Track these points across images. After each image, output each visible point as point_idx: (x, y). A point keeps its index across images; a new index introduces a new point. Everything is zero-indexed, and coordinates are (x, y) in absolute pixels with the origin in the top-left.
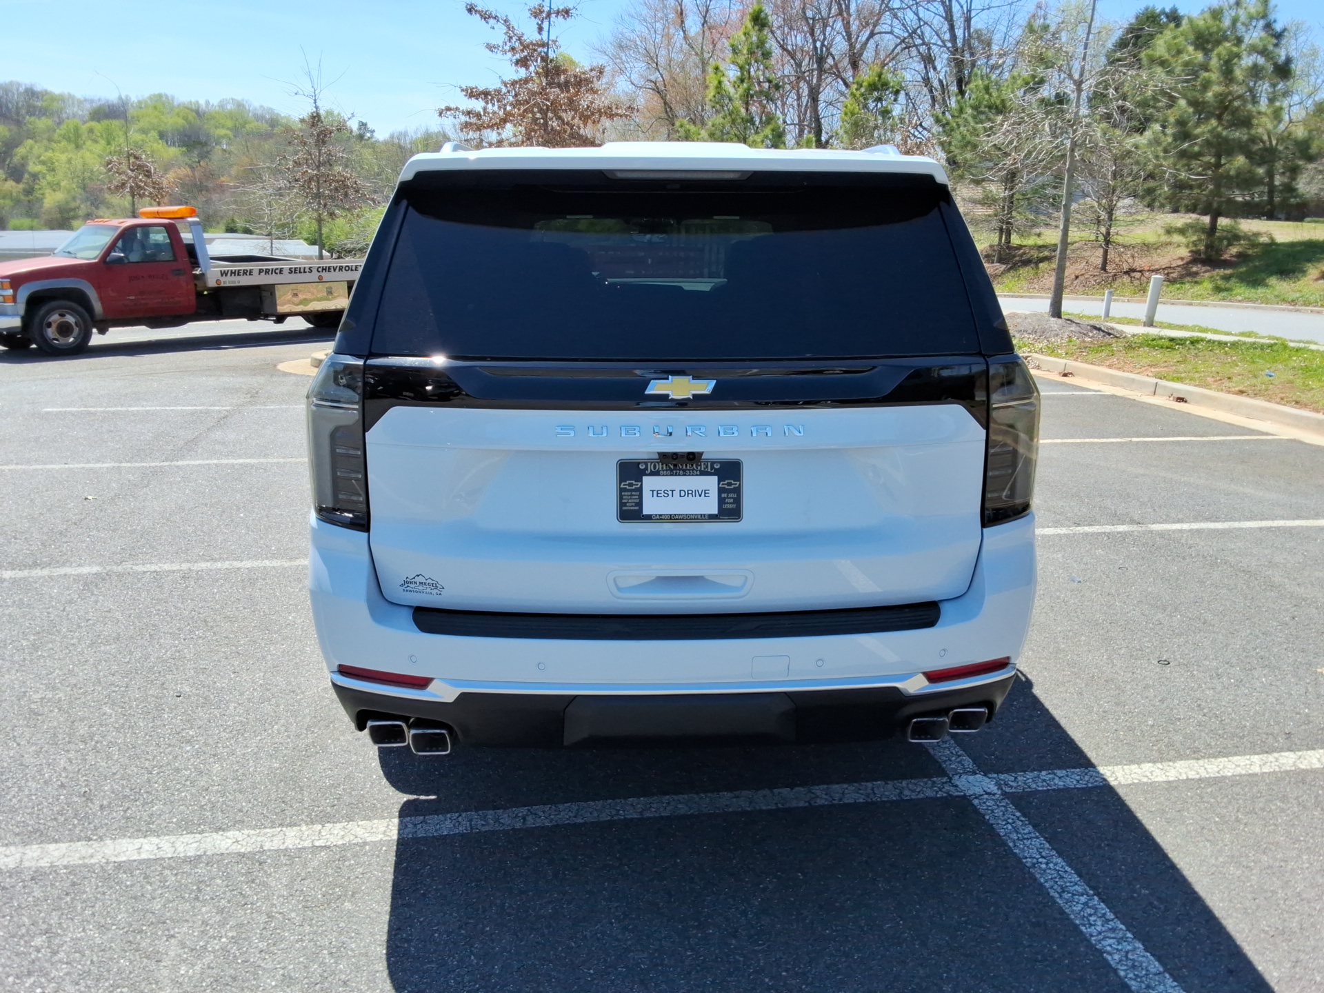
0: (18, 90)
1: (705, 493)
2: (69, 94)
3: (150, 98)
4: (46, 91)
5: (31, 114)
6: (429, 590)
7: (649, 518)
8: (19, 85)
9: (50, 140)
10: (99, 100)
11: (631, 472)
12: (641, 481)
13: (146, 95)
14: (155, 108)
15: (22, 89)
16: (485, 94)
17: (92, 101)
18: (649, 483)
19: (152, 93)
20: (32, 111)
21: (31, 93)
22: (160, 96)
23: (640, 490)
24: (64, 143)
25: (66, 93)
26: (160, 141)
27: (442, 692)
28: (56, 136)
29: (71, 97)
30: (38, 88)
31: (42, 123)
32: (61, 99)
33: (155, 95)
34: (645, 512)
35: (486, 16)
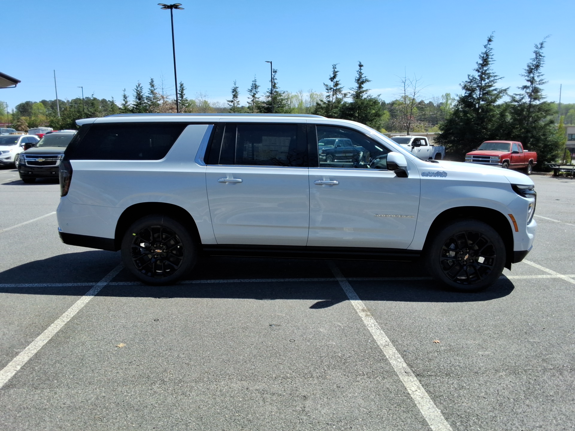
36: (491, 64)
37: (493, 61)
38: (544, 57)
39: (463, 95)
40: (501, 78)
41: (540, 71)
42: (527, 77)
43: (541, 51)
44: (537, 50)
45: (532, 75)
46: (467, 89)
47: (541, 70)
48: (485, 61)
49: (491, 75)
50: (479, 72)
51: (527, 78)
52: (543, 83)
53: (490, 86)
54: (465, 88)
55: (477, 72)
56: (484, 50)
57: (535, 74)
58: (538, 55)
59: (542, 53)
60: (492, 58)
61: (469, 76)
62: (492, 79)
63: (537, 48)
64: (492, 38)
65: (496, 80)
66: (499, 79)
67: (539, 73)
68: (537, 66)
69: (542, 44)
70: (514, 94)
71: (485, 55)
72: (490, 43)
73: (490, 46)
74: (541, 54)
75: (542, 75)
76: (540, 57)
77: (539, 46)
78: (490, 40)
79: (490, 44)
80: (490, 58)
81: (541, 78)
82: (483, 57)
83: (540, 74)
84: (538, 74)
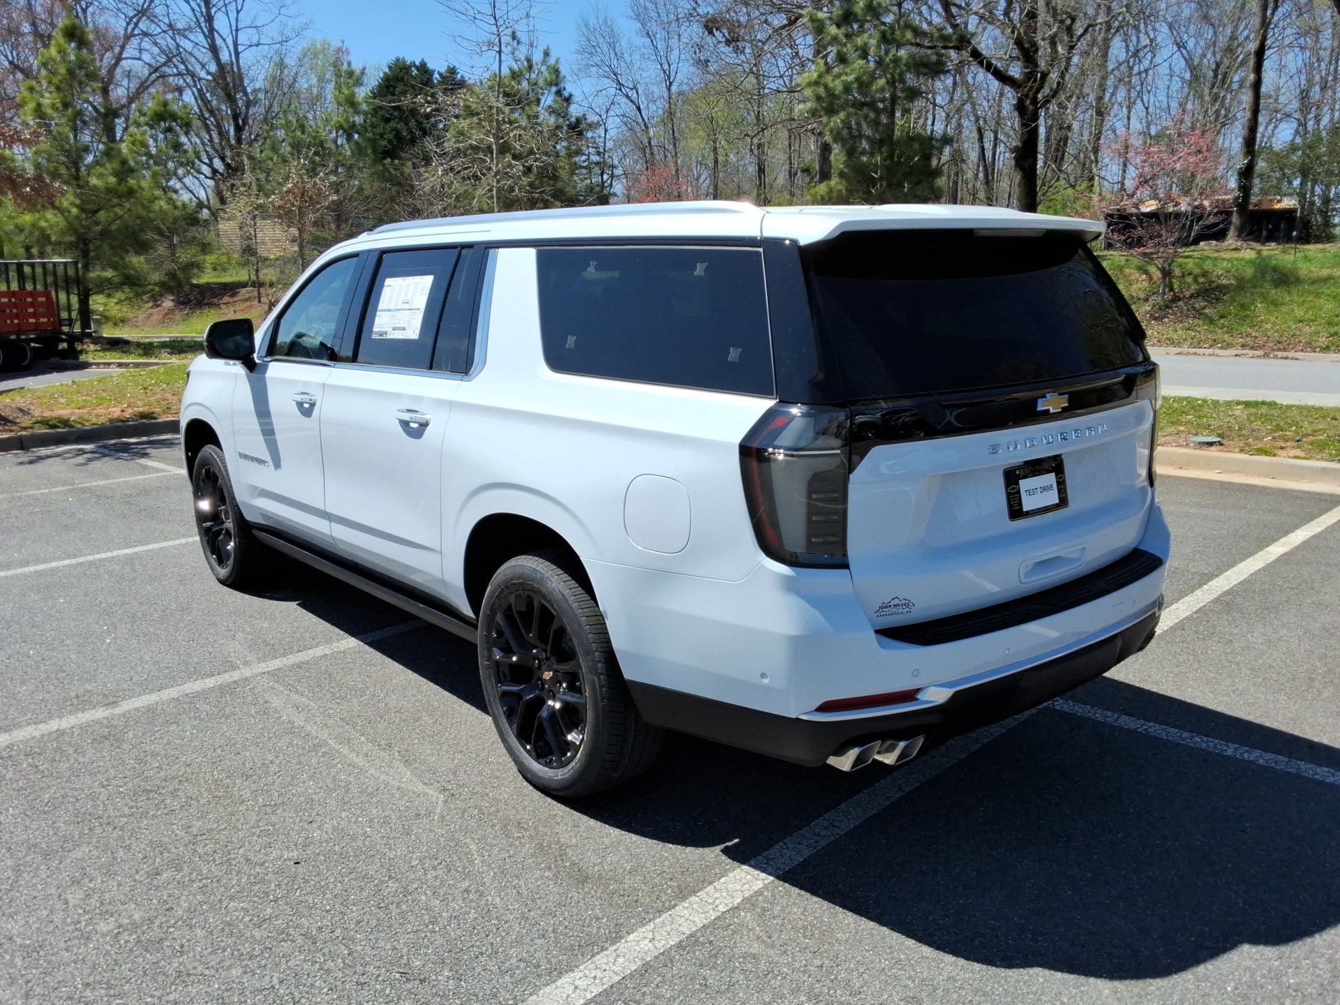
1: (1050, 488)
6: (901, 610)
7: (1028, 514)
11: (1012, 477)
12: (1018, 484)
18: (1024, 484)
23: (1019, 492)
27: (936, 696)
34: (1025, 509)
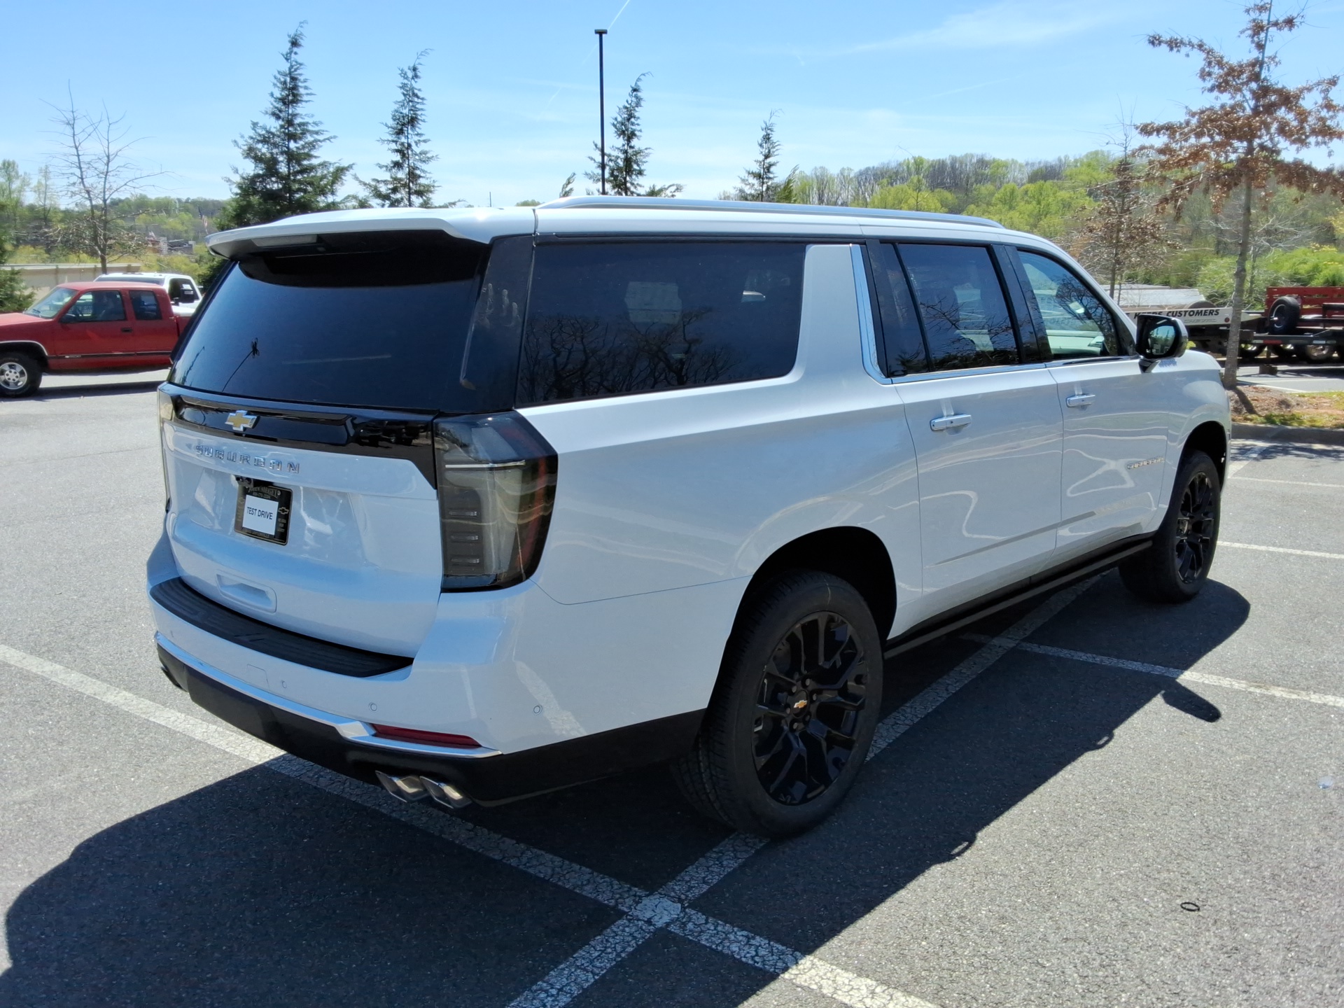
0: (971, 160)
1: (271, 516)
2: (1013, 160)
3: (1087, 156)
4: (994, 159)
5: (977, 181)
8: (972, 156)
9: (989, 204)
10: (1040, 163)
13: (1084, 153)
14: (1089, 165)
15: (974, 160)
16: (1170, 129)
17: (1033, 164)
19: (1089, 151)
20: (981, 179)
21: (982, 163)
22: (1096, 153)
24: (1000, 206)
25: (1010, 159)
26: (1088, 198)
28: (994, 200)
29: (1014, 162)
30: (987, 158)
31: (985, 189)
32: (1005, 165)
33: (1091, 153)
35: (1174, 44)
36: (306, 102)
37: (307, 94)
38: (423, 99)
39: (252, 173)
40: (328, 139)
41: (420, 131)
42: (394, 144)
43: (415, 85)
44: (406, 81)
45: (403, 140)
46: (258, 159)
47: (422, 127)
48: (291, 94)
49: (310, 128)
50: (278, 117)
51: (394, 146)
52: (429, 158)
53: (309, 156)
54: (251, 153)
55: (273, 119)
56: (285, 67)
57: (409, 136)
58: (411, 95)
59: (420, 90)
60: (306, 88)
61: (255, 125)
62: (309, 138)
63: (405, 76)
64: (302, 39)
65: (319, 141)
66: (324, 140)
67: (418, 134)
68: (412, 121)
69: (415, 69)
70: (374, 180)
71: (288, 79)
72: (295, 49)
73: (299, 58)
74: (416, 91)
75: (425, 141)
76: (416, 99)
77: (410, 74)
78: (295, 43)
79: (296, 53)
80: (301, 87)
81: (423, 147)
82: (285, 83)
83: (422, 139)
84: (416, 138)
